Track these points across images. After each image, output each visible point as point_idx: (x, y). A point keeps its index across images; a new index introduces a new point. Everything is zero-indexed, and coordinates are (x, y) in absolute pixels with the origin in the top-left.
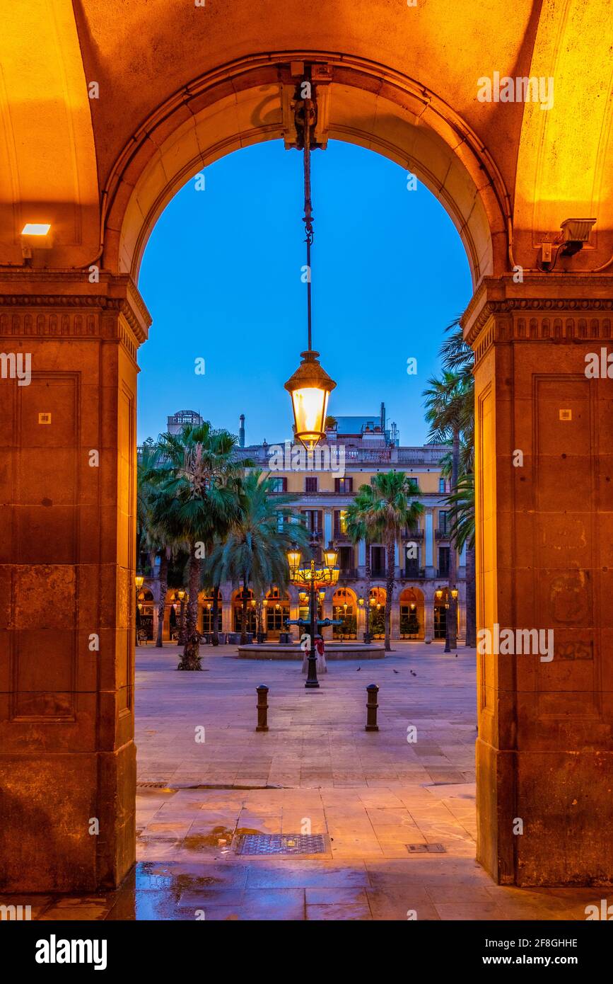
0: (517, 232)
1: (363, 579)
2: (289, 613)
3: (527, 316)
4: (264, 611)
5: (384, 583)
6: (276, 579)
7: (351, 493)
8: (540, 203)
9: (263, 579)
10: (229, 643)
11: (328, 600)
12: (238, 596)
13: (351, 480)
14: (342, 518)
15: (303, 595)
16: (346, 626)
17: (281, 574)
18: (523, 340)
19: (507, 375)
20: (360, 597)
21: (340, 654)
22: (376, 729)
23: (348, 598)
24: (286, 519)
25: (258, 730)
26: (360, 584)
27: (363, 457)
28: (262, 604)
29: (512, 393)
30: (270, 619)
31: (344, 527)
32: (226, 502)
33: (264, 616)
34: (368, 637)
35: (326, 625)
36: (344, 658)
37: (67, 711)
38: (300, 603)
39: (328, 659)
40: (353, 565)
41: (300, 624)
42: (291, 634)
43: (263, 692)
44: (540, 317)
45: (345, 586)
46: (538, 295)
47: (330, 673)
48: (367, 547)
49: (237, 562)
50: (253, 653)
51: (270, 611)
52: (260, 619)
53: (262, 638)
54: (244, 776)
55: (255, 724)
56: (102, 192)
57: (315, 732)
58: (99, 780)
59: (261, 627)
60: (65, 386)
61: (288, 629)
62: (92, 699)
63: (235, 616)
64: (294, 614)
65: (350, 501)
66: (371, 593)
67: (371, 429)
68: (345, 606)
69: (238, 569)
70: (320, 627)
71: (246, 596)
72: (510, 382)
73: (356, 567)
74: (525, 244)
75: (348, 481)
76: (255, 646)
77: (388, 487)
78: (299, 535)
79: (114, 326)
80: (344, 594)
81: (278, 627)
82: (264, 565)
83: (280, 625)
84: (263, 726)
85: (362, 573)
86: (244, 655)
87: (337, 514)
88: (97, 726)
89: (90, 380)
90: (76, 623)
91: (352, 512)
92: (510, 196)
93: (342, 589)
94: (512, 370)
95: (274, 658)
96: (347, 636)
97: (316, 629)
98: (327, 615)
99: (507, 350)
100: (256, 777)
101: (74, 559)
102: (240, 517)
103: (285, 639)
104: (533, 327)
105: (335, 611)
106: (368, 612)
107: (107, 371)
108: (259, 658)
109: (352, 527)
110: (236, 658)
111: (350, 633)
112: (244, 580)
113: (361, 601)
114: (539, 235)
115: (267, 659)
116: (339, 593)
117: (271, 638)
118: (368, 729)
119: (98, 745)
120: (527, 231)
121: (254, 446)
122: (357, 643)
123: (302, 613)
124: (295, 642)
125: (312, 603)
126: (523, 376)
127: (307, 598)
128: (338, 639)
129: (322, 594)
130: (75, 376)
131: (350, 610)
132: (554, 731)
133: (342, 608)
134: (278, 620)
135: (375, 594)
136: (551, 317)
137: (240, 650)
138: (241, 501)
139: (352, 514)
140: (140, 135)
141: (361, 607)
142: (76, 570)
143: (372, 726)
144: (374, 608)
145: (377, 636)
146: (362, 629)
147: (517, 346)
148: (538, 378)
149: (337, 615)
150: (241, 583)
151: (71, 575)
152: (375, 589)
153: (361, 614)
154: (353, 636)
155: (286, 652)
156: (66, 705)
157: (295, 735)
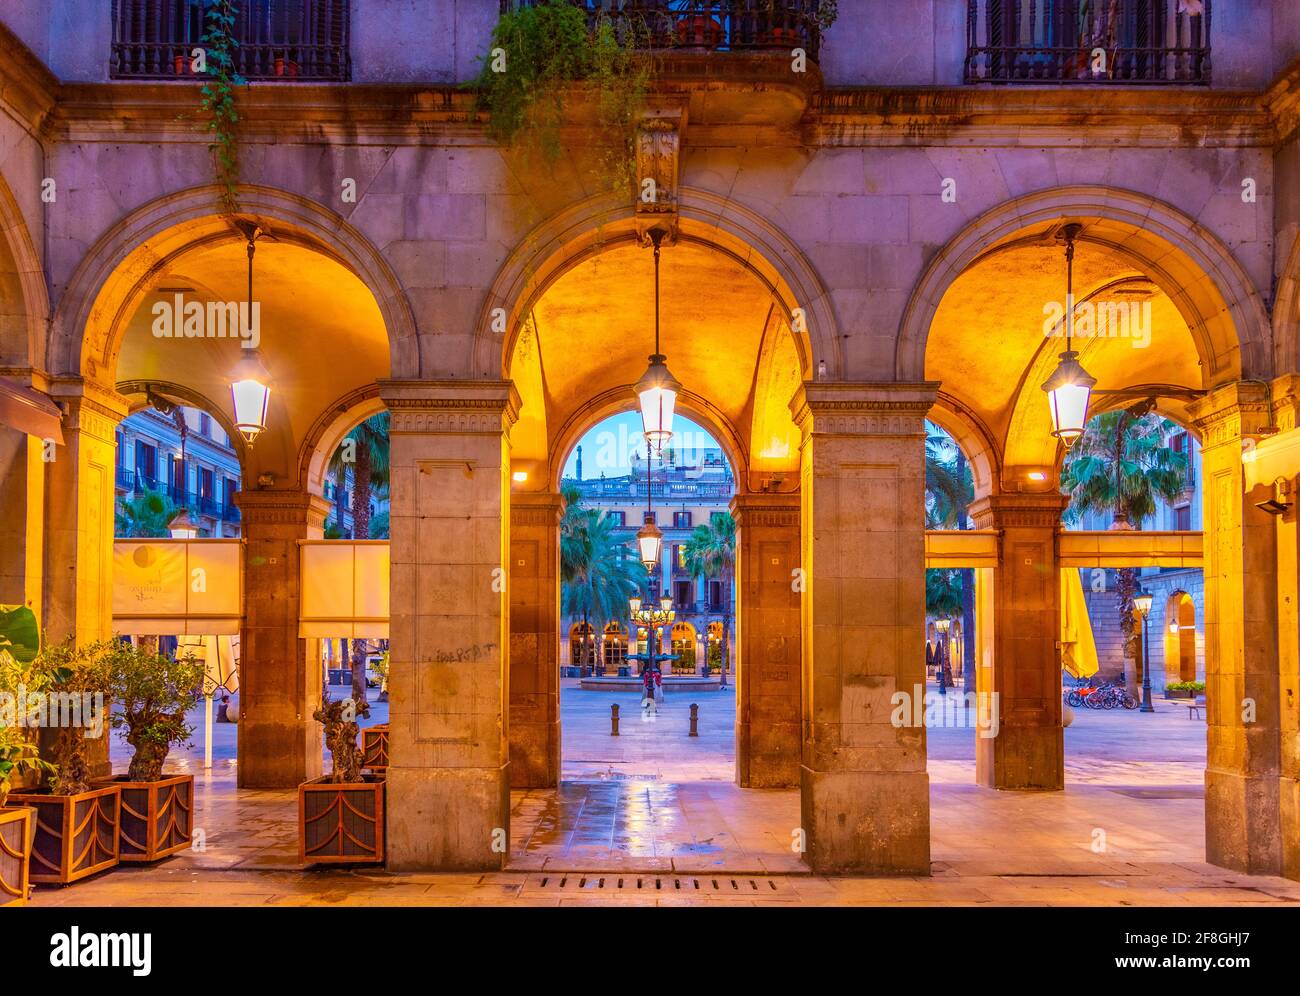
0: (752, 473)
1: (702, 614)
2: (627, 646)
3: (757, 514)
4: (602, 645)
5: (721, 618)
6: (616, 615)
7: (689, 527)
8: (763, 458)
9: (603, 614)
10: (569, 676)
11: (667, 635)
12: (576, 629)
13: (690, 514)
14: (681, 552)
15: (641, 630)
16: (684, 659)
17: (621, 611)
18: (755, 525)
19: (746, 542)
20: (698, 632)
21: (677, 687)
22: (696, 735)
23: (686, 632)
24: (624, 557)
25: (612, 735)
26: (700, 618)
27: (701, 491)
28: (601, 639)
29: (749, 550)
30: (608, 653)
31: (683, 562)
32: (573, 549)
33: (602, 650)
34: (706, 672)
35: (664, 660)
36: (680, 691)
37: (533, 702)
38: (640, 638)
39: (665, 691)
40: (692, 600)
41: (639, 658)
42: (630, 668)
43: (615, 708)
44: (763, 513)
45: (684, 620)
46: (762, 504)
47: (667, 702)
48: (706, 582)
49: (578, 598)
50: (595, 685)
51: (608, 645)
52: (599, 654)
53: (601, 671)
54: (607, 758)
55: (611, 731)
56: (549, 454)
57: (653, 737)
58: (549, 735)
59: (599, 661)
60: (531, 547)
61: (626, 663)
62: (545, 697)
63: (573, 650)
64: (633, 649)
65: (687, 536)
66: (710, 627)
67: (711, 461)
68: (684, 641)
69: (580, 606)
70: (658, 661)
71: (585, 630)
72: (748, 545)
73: (694, 602)
74: (755, 478)
75: (686, 516)
76: (594, 677)
77: (724, 527)
78: (638, 573)
79: (554, 517)
80: (683, 628)
81: (617, 660)
82: (604, 602)
83: (618, 659)
84: (615, 732)
85: (701, 608)
86: (586, 687)
87: (676, 548)
88: (548, 710)
89: (543, 544)
90: (537, 661)
91: (690, 547)
92: (748, 455)
93: (681, 623)
94: (749, 538)
95: (615, 690)
96: (686, 671)
97: (654, 663)
98: (666, 650)
99: (746, 529)
100: (618, 758)
101: (536, 631)
102: (585, 562)
103: (624, 673)
104: (759, 519)
105: (673, 646)
106: (706, 647)
107: (551, 539)
108: (603, 690)
109: (689, 563)
110: (578, 689)
111: (689, 667)
112: (585, 615)
113: (700, 636)
114: (763, 474)
115: (609, 690)
116: (678, 627)
117: (610, 672)
118: (691, 735)
119: (548, 719)
120: (756, 472)
121: (592, 480)
122: (696, 676)
123: (640, 647)
124: (633, 676)
125: (651, 637)
126: (755, 542)
127: (646, 634)
128: (676, 673)
129: (660, 630)
130: (536, 543)
131: (688, 644)
132: (768, 714)
133: (680, 642)
134: (616, 654)
135: (714, 628)
136: (769, 514)
137: (582, 682)
138: (586, 548)
139: (691, 550)
140: (566, 426)
141: (699, 642)
142: (537, 636)
143: (693, 733)
144: (713, 642)
145: (716, 671)
146: (700, 664)
147: (752, 528)
148: (762, 544)
149: (676, 648)
150: (582, 617)
151: (534, 638)
152: (712, 624)
153: (699, 648)
154: (692, 670)
155: (626, 684)
156: (533, 700)
157: (638, 738)
